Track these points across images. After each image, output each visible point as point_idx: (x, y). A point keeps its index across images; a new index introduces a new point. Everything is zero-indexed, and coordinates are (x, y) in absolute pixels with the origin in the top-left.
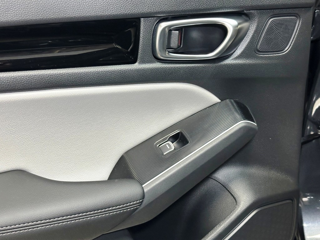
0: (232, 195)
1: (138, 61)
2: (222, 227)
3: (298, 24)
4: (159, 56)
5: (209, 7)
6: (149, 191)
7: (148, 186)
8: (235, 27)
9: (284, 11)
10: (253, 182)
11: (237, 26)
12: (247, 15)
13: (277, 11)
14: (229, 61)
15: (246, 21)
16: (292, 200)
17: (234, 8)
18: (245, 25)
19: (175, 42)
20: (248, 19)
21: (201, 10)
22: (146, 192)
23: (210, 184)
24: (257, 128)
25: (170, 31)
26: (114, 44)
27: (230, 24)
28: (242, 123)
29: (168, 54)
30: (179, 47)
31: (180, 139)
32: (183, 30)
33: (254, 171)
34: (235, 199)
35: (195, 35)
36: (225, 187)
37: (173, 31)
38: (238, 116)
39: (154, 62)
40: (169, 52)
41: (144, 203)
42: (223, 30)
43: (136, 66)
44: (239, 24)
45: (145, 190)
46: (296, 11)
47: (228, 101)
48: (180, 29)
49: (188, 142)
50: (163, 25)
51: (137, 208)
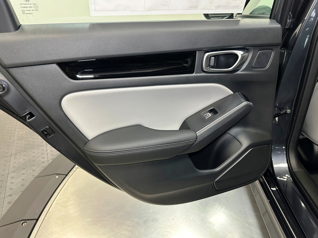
0: (239, 141)
1: (195, 72)
2: (234, 156)
3: (273, 54)
4: (205, 70)
5: (229, 45)
6: (199, 135)
7: (199, 133)
8: (242, 55)
9: (266, 47)
10: (249, 135)
11: (243, 54)
12: (247, 49)
13: (262, 48)
14: (239, 72)
15: (247, 52)
16: (269, 145)
17: (241, 45)
18: (246, 54)
19: (212, 63)
20: (248, 51)
21: (225, 46)
22: (198, 136)
23: (227, 136)
24: (253, 106)
25: (210, 57)
26: (184, 64)
27: (240, 53)
28: (245, 103)
29: (209, 69)
30: (214, 65)
31: (213, 112)
32: (216, 56)
33: (250, 130)
34: (240, 143)
35: (222, 59)
36: (235, 138)
37: (212, 57)
38: (243, 100)
39: (202, 73)
40: (209, 68)
41: (197, 141)
42: (237, 56)
43: (194, 74)
44: (244, 53)
45: (198, 135)
46: (272, 47)
47: (237, 93)
48: (215, 56)
49: (218, 113)
50: (207, 54)
51: (194, 143)
